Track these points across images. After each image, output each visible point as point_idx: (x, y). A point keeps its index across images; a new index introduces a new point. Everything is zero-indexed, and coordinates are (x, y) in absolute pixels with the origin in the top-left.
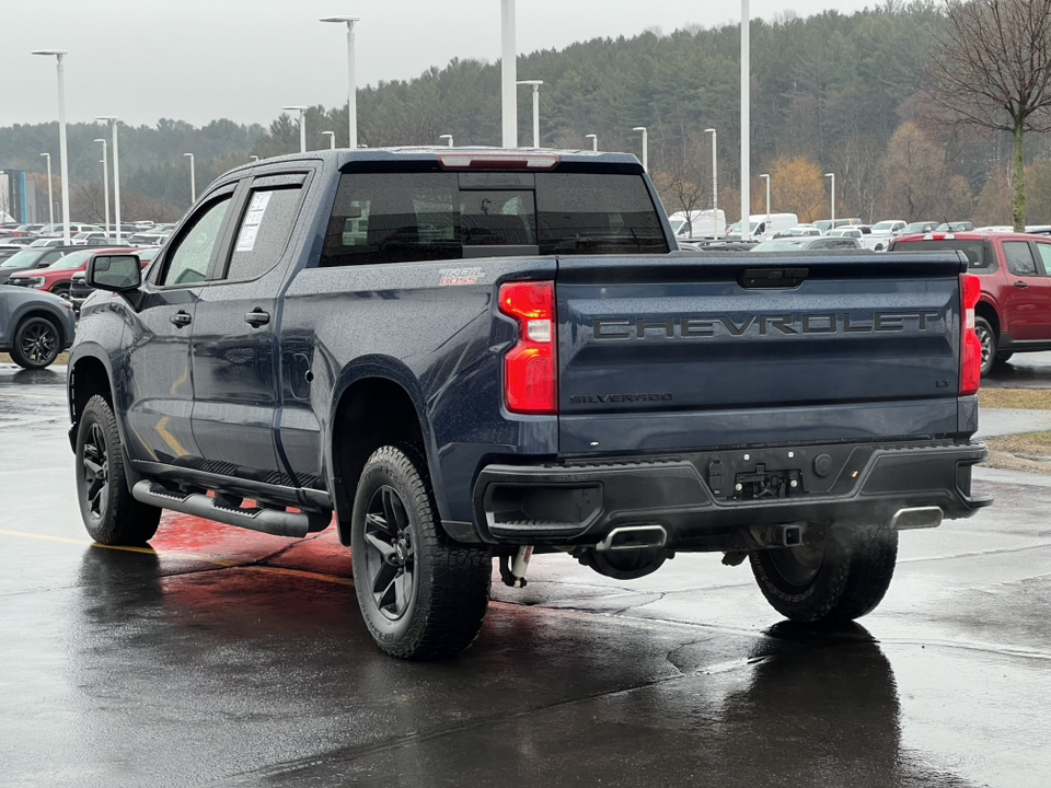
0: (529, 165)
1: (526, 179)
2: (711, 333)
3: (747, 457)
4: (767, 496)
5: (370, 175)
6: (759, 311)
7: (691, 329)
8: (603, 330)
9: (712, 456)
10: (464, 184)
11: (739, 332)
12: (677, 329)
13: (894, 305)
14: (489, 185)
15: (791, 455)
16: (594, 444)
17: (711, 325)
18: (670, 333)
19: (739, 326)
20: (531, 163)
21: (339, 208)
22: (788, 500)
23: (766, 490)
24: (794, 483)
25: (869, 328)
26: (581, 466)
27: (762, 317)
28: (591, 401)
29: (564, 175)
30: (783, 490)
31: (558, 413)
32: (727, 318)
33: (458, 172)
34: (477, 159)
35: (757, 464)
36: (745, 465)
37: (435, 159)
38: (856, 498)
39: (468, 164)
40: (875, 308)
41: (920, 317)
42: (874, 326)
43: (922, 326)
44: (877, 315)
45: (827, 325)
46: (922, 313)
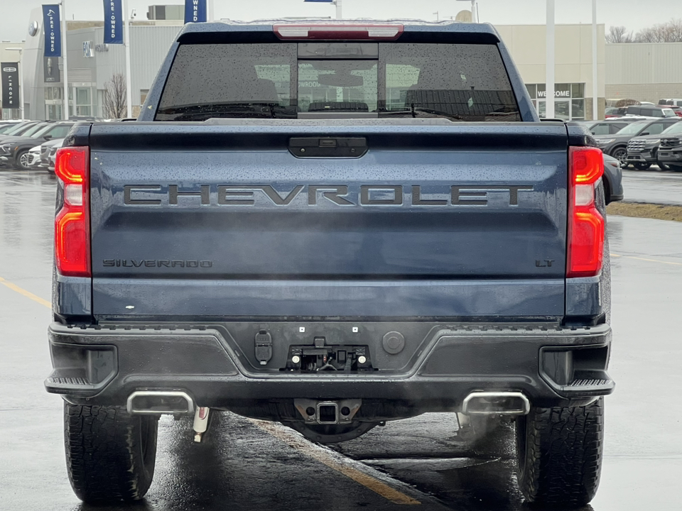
0: (370, 35)
1: (369, 49)
2: (251, 201)
3: (302, 330)
4: (329, 370)
5: (208, 45)
6: (307, 182)
7: (228, 197)
8: (133, 196)
9: (261, 326)
10: (303, 53)
11: (286, 201)
12: (213, 196)
13: (478, 178)
14: (329, 55)
15: (355, 330)
16: (130, 307)
17: (251, 193)
18: (205, 200)
19: (284, 195)
20: (371, 34)
21: (175, 76)
22: (355, 376)
23: (327, 365)
24: (362, 360)
25: (444, 202)
26: (111, 328)
27: (311, 188)
28: (124, 265)
29: (411, 44)
30: (348, 365)
31: (92, 276)
32: (271, 188)
33: (298, 42)
34: (314, 29)
35: (315, 338)
36: (301, 337)
37: (270, 30)
38: (412, 379)
39: (306, 35)
40: (452, 181)
41: (511, 192)
42: (450, 200)
43: (513, 201)
44: (454, 188)
45: (391, 196)
46: (513, 187)
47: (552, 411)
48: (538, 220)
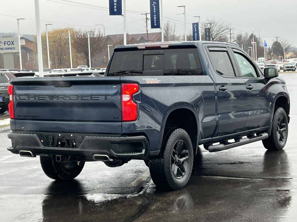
0: (161, 47)
1: (162, 51)
2: (45, 100)
3: (60, 135)
7: (40, 98)
12: (37, 98)
13: (97, 93)
14: (151, 53)
15: (72, 135)
16: (23, 128)
18: (35, 99)
23: (66, 145)
24: (74, 144)
25: (88, 100)
27: (58, 96)
28: (21, 116)
30: (71, 145)
31: (15, 119)
32: (49, 96)
33: (143, 50)
34: (147, 46)
35: (63, 137)
36: (60, 137)
37: (135, 47)
38: (79, 150)
39: (145, 48)
40: (90, 94)
41: (105, 97)
42: (90, 99)
43: (106, 100)
44: (91, 96)
45: (76, 98)
46: (106, 96)
47: (152, 161)
48: (112, 105)
